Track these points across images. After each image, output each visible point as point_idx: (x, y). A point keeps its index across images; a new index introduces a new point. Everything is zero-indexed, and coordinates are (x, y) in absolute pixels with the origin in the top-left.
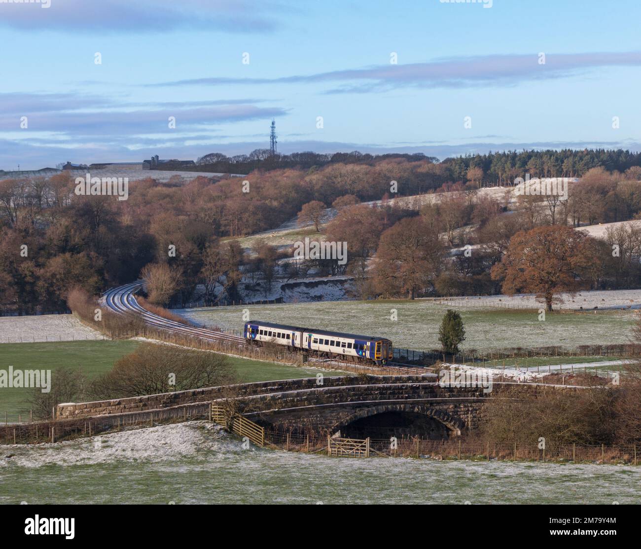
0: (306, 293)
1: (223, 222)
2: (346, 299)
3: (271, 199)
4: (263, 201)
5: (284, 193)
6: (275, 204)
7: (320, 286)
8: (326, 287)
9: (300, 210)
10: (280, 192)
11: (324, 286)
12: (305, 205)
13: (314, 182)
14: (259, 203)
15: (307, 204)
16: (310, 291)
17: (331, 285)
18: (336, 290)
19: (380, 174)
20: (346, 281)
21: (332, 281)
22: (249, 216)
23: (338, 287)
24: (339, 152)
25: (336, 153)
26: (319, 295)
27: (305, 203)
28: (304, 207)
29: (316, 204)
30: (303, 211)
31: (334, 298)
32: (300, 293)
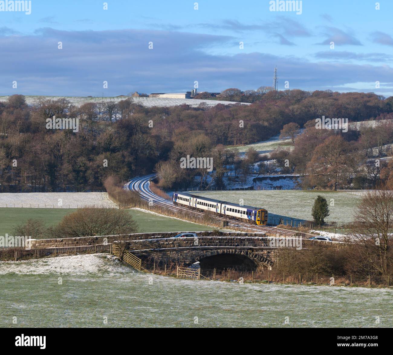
0: (270, 184)
1: (230, 135)
2: (298, 189)
3: (264, 120)
4: (257, 122)
5: (273, 116)
6: (266, 124)
7: (280, 180)
8: (285, 181)
9: (282, 129)
10: (271, 116)
11: (283, 180)
12: (285, 125)
13: (295, 110)
14: (254, 123)
15: (287, 125)
16: (273, 183)
17: (288, 179)
18: (291, 183)
19: (341, 105)
20: (298, 177)
21: (289, 177)
22: (247, 132)
23: (293, 181)
24: (318, 90)
25: (315, 91)
26: (279, 186)
27: (286, 124)
28: (284, 126)
29: (293, 125)
30: (284, 130)
31: (289, 188)
32: (266, 184)
